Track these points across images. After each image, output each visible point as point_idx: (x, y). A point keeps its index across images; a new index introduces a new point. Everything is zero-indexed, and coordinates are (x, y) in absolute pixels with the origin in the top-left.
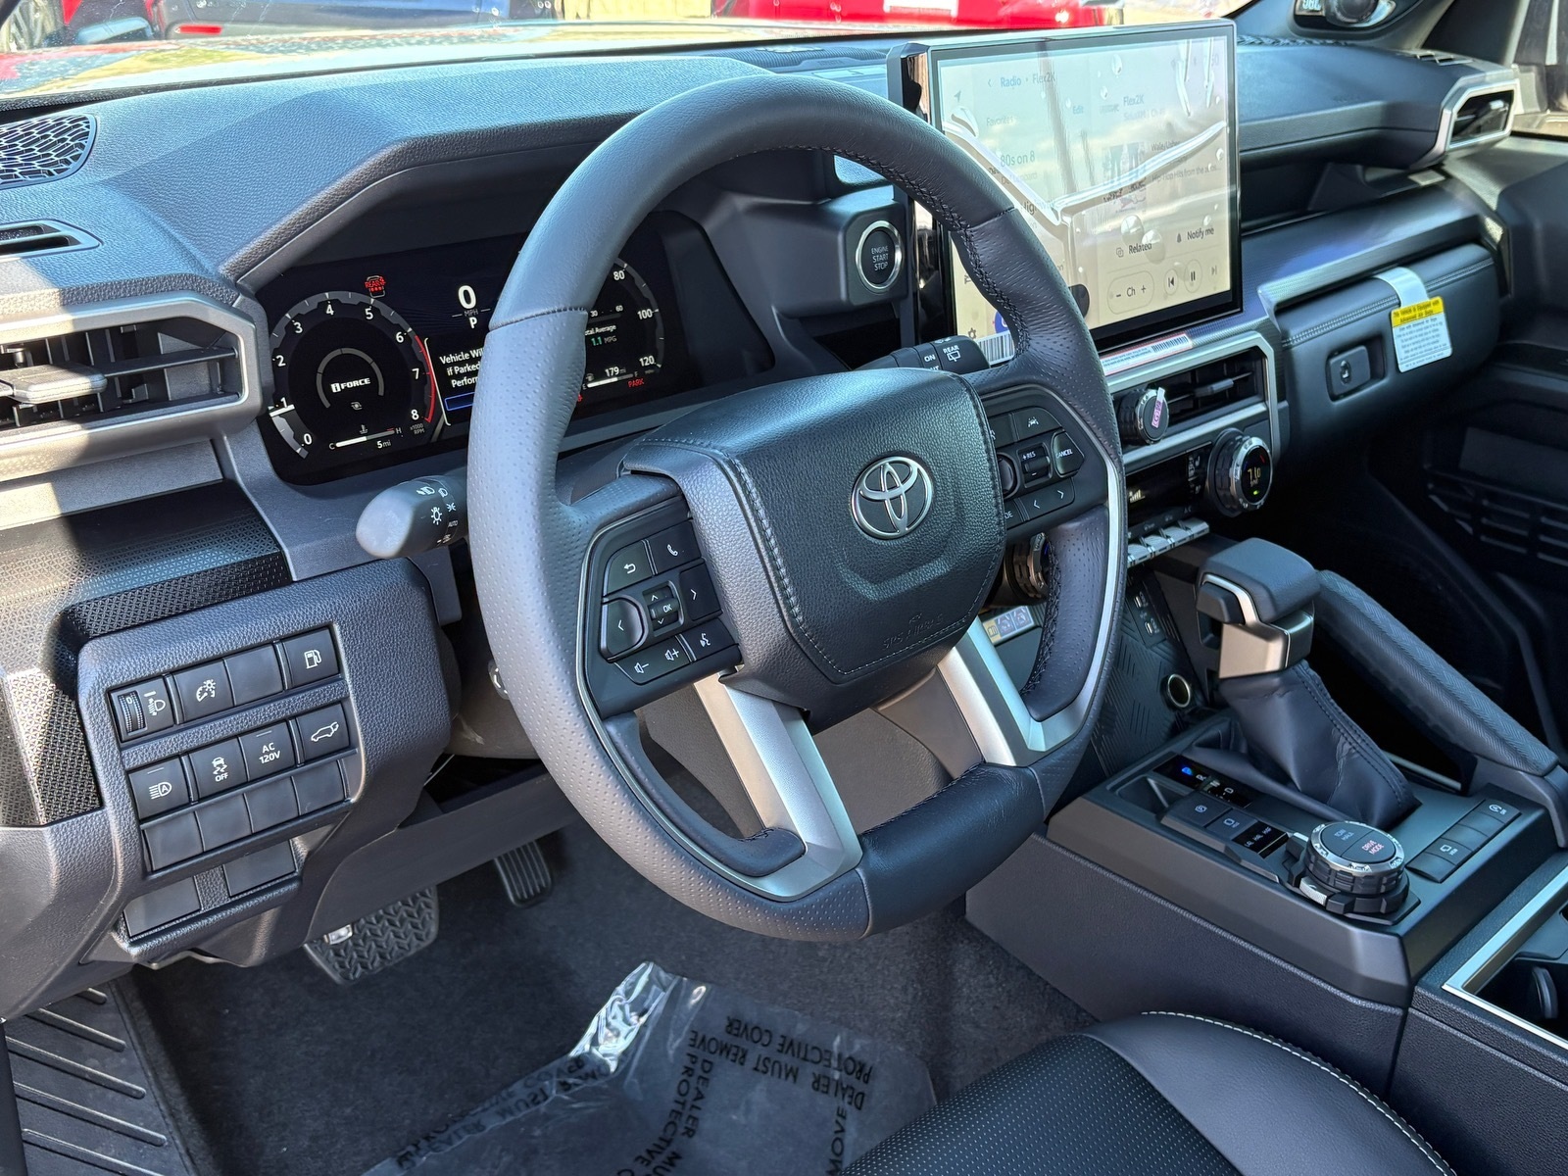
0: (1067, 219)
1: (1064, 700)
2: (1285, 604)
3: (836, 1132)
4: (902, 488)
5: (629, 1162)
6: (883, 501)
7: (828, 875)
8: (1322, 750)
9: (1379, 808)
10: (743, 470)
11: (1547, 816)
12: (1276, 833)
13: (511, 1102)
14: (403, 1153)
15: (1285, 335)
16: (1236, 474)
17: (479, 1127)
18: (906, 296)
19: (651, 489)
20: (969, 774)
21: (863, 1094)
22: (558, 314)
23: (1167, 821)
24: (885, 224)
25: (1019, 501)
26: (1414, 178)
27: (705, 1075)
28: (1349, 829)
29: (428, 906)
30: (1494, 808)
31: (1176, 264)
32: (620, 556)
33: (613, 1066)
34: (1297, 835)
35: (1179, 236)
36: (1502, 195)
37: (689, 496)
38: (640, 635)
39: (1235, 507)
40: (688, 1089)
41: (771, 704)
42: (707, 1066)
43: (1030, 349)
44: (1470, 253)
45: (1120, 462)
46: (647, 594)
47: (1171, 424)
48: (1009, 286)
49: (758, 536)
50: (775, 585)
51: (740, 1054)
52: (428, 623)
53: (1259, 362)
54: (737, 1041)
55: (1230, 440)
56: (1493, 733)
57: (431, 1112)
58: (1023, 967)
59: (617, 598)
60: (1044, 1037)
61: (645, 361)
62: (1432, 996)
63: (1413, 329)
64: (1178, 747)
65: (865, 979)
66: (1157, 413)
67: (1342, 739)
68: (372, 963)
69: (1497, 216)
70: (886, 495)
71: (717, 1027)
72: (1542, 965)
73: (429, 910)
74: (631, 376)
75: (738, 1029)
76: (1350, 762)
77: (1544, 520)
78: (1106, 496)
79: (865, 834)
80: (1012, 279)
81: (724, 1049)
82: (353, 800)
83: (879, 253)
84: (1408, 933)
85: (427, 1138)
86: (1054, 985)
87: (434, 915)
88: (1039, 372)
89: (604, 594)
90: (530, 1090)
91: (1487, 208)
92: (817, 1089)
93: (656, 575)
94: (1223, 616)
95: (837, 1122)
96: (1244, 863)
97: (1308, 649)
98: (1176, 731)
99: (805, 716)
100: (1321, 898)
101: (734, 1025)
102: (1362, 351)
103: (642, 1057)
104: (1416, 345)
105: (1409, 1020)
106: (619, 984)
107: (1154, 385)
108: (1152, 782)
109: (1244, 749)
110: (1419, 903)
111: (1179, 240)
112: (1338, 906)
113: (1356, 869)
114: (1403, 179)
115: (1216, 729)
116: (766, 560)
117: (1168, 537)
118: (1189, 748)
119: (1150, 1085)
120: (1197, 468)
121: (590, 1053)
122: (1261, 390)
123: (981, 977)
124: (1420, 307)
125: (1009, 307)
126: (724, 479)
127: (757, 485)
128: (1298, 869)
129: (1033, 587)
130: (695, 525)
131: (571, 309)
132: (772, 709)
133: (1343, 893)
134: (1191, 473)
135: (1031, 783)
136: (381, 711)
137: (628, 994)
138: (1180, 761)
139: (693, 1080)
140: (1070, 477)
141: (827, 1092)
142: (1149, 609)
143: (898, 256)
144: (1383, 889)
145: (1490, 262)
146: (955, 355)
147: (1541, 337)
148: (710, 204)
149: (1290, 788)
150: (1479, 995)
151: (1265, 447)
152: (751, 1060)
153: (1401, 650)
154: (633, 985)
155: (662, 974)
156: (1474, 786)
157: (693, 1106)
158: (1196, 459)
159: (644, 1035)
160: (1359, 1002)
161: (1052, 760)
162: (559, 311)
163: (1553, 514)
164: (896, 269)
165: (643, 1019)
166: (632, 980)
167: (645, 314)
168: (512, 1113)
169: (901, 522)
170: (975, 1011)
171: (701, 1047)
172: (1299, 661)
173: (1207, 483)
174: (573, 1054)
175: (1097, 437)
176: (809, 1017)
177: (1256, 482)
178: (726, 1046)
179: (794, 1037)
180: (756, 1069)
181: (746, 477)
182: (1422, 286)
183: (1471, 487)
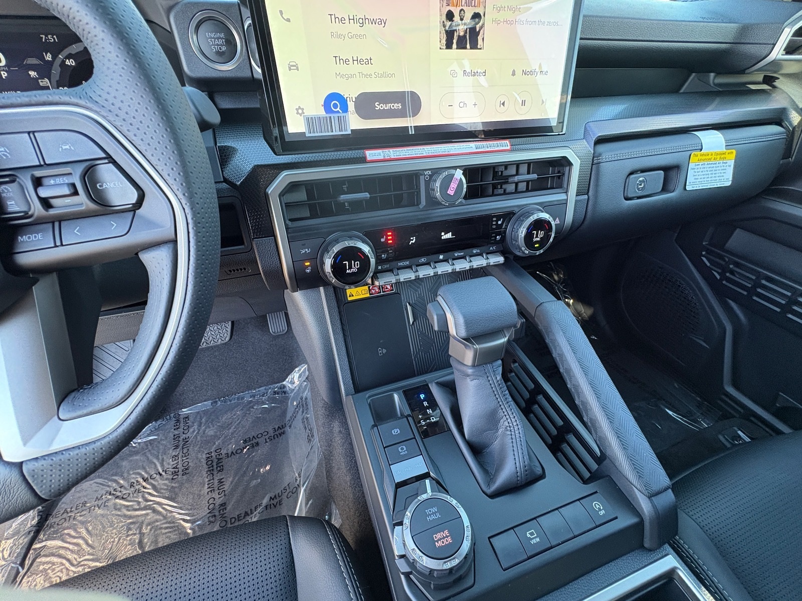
11: (642, 525)
15: (597, 155)
16: (522, 233)
23: (373, 432)
31: (508, 91)
35: (514, 71)
39: (521, 252)
44: (769, 129)
53: (568, 168)
63: (706, 166)
66: (455, 186)
67: (505, 418)
77: (764, 281)
83: (214, 37)
91: (795, 105)
96: (385, 486)
102: (660, 174)
104: (706, 176)
110: (471, 587)
111: (514, 74)
117: (472, 262)
122: (565, 186)
124: (717, 154)
134: (493, 228)
145: (783, 137)
151: (551, 220)
158: (499, 220)
163: (769, 279)
172: (491, 362)
173: (506, 235)
177: (538, 239)
182: (724, 142)
183: (728, 257)
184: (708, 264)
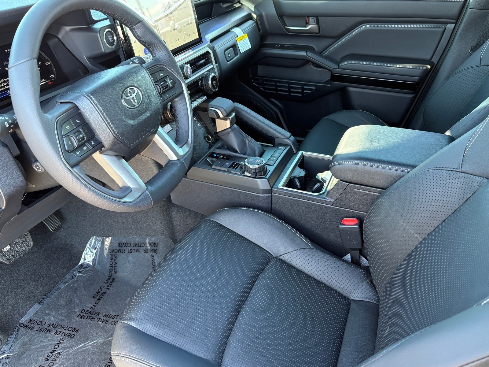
0: (156, 24)
1: (185, 142)
2: (228, 111)
3: (152, 260)
4: (134, 95)
5: (102, 284)
6: (130, 99)
7: (139, 194)
8: (243, 144)
9: (257, 153)
10: (91, 97)
11: (291, 147)
12: (237, 164)
13: (66, 280)
14: (40, 301)
15: (214, 47)
16: (210, 83)
17: (59, 288)
18: (120, 49)
19: (67, 106)
20: (167, 164)
21: (157, 250)
22: (28, 61)
23: (213, 167)
24: (110, 30)
25: (163, 95)
26: (234, 5)
27: (116, 258)
28: (252, 159)
29: (28, 238)
30: (280, 148)
31: (185, 32)
32: (65, 124)
33: (91, 264)
34: (242, 163)
36: (255, 7)
37: (79, 106)
38: (76, 144)
39: (212, 91)
40: (112, 262)
41: (114, 157)
42: (116, 256)
43: (156, 56)
44: (250, 22)
45: (185, 83)
46: (74, 133)
47: (193, 73)
48: (147, 41)
49: (100, 113)
50: (108, 125)
51: (124, 250)
52: (11, 156)
53: (209, 55)
54: (122, 248)
55: (207, 75)
56: (277, 131)
57: (45, 289)
58: (188, 209)
59: (66, 136)
60: (196, 223)
61: (51, 76)
62: (276, 190)
63: (242, 42)
64: (212, 150)
65: (151, 223)
66: (189, 70)
67: (246, 140)
68: (16, 256)
69: (255, 13)
70: (130, 97)
71: (116, 246)
72: (296, 178)
73: (29, 239)
74: (49, 81)
75: (122, 245)
76: (249, 145)
77: (278, 84)
78: (183, 90)
79: (146, 183)
80: (147, 39)
81: (119, 251)
82: (3, 208)
83: (110, 37)
84: (269, 178)
85: (46, 295)
86: (196, 211)
87: (31, 239)
88: (160, 62)
89: (63, 135)
90: (70, 276)
91: (252, 11)
92: (145, 252)
93: (75, 128)
94: (215, 116)
95: (152, 258)
96: (232, 172)
97: (235, 121)
98: (210, 147)
99: (124, 158)
100: (249, 175)
101: (120, 244)
102: (232, 49)
103: (98, 260)
104: (243, 46)
105: (273, 197)
106: (87, 244)
107: (186, 63)
108: (208, 159)
109: (226, 147)
110: (270, 171)
111: (184, 26)
112: (253, 175)
113: (256, 167)
114: (232, 6)
115: (219, 144)
116: (104, 119)
117: (198, 101)
118: (214, 150)
119: (222, 225)
120: (201, 83)
121: (84, 262)
122: (211, 62)
123: (179, 215)
124: (242, 37)
125: (149, 46)
126: (87, 100)
127: (96, 100)
128: (243, 170)
129: (170, 118)
130: (82, 114)
131: (32, 59)
132: (115, 158)
133: (254, 172)
134: (200, 85)
135: (182, 162)
136: (4, 182)
137: (90, 245)
138: (213, 153)
139: (113, 260)
140: (173, 87)
141: (148, 252)
142: (197, 120)
143: (115, 38)
144: (262, 170)
145: (255, 24)
146: (137, 61)
147: (269, 41)
148: (58, 30)
149: (238, 153)
150: (285, 187)
151: (215, 75)
152: (127, 251)
153: (255, 117)
154: (91, 243)
155: (98, 238)
156: (275, 144)
157: (115, 266)
158: (200, 81)
159: (97, 254)
160: (262, 195)
161: (186, 156)
162: (29, 60)
163: (279, 82)
164: (116, 41)
165: (96, 250)
166: (90, 242)
167: (48, 63)
168: (67, 283)
169: (136, 104)
170: (179, 223)
171: (113, 252)
172: (234, 124)
173: (204, 87)
174: (80, 264)
175: (178, 76)
176: (139, 236)
177: (215, 84)
178: (119, 250)
179: (136, 242)
180: (129, 253)
181: (93, 98)
182: (242, 31)
183: (261, 79)
184: (257, 85)
